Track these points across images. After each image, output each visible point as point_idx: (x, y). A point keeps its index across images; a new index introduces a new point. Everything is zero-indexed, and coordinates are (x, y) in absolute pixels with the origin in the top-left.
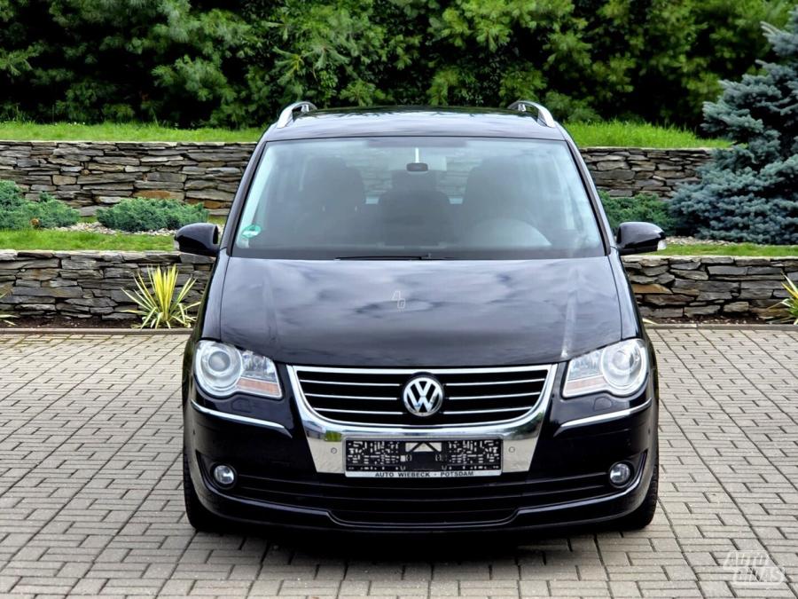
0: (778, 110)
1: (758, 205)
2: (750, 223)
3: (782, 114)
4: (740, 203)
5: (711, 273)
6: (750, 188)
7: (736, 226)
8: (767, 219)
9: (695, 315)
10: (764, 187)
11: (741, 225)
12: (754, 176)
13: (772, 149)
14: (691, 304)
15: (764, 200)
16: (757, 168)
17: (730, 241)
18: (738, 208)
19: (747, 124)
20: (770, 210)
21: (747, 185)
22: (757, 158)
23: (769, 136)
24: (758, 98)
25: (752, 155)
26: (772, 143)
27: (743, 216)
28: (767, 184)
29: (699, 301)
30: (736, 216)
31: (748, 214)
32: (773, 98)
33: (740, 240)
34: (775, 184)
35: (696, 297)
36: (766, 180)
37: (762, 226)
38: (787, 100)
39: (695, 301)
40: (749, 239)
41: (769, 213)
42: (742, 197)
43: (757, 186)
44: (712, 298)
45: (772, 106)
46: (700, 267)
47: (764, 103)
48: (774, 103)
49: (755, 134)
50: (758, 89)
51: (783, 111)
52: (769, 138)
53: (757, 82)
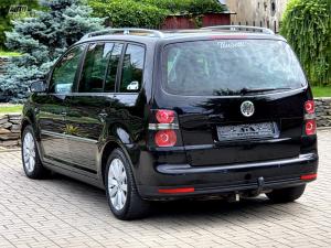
0: (46, 35)
6: (37, 76)
10: (44, 75)
12: (38, 69)
13: (45, 55)
16: (38, 65)
19: (31, 43)
21: (35, 75)
22: (38, 60)
23: (42, 48)
24: (35, 29)
25: (35, 59)
26: (44, 52)
28: (45, 73)
32: (42, 29)
36: (44, 71)
38: (49, 30)
42: (33, 81)
43: (40, 75)
45: (42, 33)
47: (38, 32)
49: (35, 48)
50: (34, 24)
51: (49, 36)
52: (42, 50)
53: (33, 21)
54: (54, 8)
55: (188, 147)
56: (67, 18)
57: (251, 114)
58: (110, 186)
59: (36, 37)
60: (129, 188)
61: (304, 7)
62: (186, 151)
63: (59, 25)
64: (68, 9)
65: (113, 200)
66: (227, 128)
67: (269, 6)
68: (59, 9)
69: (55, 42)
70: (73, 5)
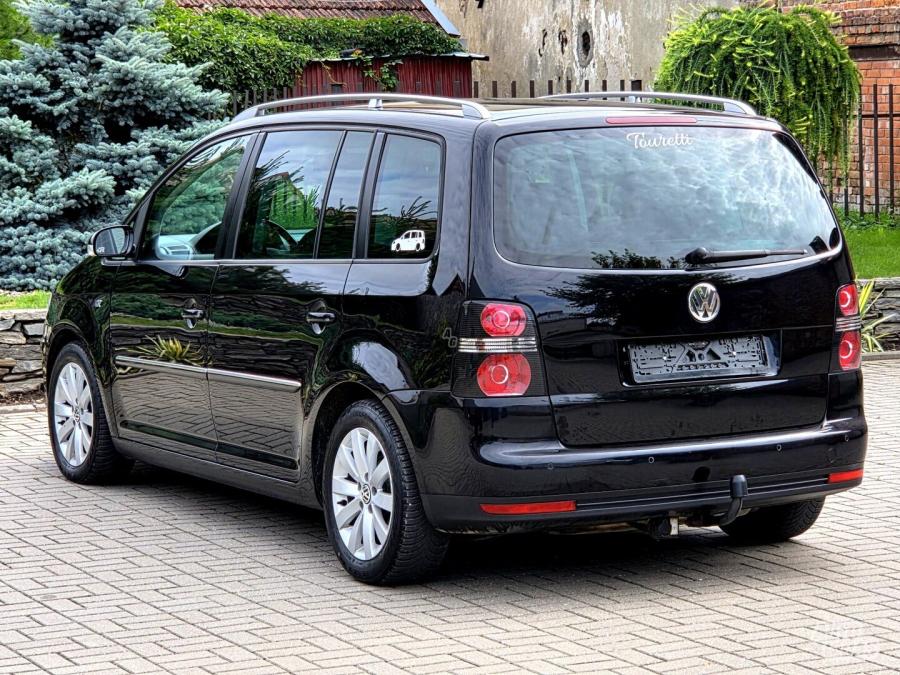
0: (50, 108)
1: (44, 238)
2: (38, 263)
3: (56, 114)
4: (19, 237)
5: (30, 334)
6: (30, 215)
7: (17, 268)
8: (58, 258)
9: (12, 394)
10: (49, 214)
11: (24, 267)
12: (31, 198)
13: (49, 161)
14: (5, 379)
15: (50, 231)
16: (32, 187)
17: (11, 289)
18: (17, 244)
19: (12, 128)
20: (61, 245)
21: (25, 212)
22: (29, 173)
23: (40, 143)
24: (21, 92)
25: (22, 171)
26: (45, 153)
27: (25, 254)
28: (53, 209)
29: (16, 374)
30: (15, 254)
31: (32, 252)
32: (38, 93)
33: (24, 288)
34: (64, 210)
35: (11, 368)
36: (50, 205)
37: (53, 268)
38: (59, 94)
39: (10, 374)
40: (38, 285)
41: (60, 249)
42: (21, 228)
43: (39, 213)
44: (33, 368)
45: (40, 103)
46: (14, 325)
47: (29, 99)
48: (42, 99)
49: (22, 142)
50: (18, 79)
51: (57, 110)
52: (39, 147)
53: (16, 70)
54: (68, 35)
55: (557, 399)
56: (110, 63)
57: (711, 316)
58: (336, 499)
59: (24, 112)
60: (399, 503)
61: (717, 45)
62: (553, 409)
63: (85, 81)
64: (109, 41)
65: (346, 536)
66: (652, 351)
67: (575, 41)
68: (83, 40)
69: (75, 127)
70: (123, 30)
